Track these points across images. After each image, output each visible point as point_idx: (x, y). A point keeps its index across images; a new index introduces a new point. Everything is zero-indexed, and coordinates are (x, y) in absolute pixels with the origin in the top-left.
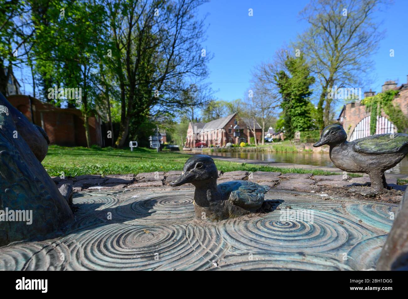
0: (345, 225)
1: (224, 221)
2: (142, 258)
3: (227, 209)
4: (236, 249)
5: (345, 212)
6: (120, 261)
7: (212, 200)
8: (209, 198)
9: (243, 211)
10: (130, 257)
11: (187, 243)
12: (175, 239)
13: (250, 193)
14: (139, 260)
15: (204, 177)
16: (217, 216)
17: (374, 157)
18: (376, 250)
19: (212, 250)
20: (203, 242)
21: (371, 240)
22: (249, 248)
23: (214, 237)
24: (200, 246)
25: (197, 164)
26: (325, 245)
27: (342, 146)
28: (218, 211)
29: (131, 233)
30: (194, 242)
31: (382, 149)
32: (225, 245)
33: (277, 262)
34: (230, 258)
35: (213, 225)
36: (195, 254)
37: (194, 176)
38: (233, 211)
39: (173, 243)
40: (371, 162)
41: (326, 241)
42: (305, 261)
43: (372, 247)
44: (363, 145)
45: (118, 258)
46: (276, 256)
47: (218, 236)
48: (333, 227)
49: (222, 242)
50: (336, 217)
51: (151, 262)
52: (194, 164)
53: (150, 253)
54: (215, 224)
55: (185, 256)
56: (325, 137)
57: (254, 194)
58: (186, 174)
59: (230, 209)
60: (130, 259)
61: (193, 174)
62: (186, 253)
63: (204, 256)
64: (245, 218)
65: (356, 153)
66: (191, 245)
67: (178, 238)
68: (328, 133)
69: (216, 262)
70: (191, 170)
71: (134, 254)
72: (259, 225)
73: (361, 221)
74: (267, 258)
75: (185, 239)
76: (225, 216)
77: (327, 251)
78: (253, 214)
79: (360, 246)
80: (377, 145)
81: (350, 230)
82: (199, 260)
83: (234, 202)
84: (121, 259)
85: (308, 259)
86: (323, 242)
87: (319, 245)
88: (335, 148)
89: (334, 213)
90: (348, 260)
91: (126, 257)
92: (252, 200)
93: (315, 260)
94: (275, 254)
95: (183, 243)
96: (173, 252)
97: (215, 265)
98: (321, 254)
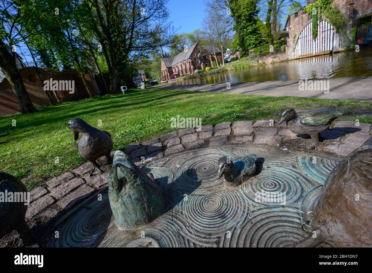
0: (299, 180)
1: (240, 186)
2: (219, 218)
3: (241, 180)
4: (255, 206)
5: (299, 166)
6: (211, 221)
7: (234, 178)
8: (232, 178)
9: (248, 177)
10: (214, 218)
11: (232, 205)
12: (225, 204)
13: (249, 167)
14: (219, 219)
15: (229, 170)
16: (237, 184)
17: (313, 127)
18: (313, 198)
19: (245, 208)
20: (238, 203)
21: (312, 192)
22: (260, 205)
23: (241, 199)
24: (238, 206)
25: (225, 165)
26: (292, 198)
27: (294, 121)
28: (237, 182)
29: (202, 202)
30: (234, 204)
31: (317, 123)
32: (248, 204)
33: (274, 213)
34: (254, 212)
35: (236, 190)
36: (239, 211)
37: (225, 171)
38: (243, 179)
39: (226, 207)
40: (311, 130)
41: (292, 195)
42: (285, 210)
43: (312, 196)
44: (306, 121)
45: (210, 219)
46: (273, 209)
47: (243, 199)
48: (294, 182)
49: (246, 202)
50: (294, 173)
51: (224, 219)
52: (224, 165)
53: (220, 214)
54: (237, 188)
55: (235, 214)
56: (283, 117)
57: (251, 167)
58: (221, 171)
59: (242, 179)
60: (215, 219)
61: (224, 170)
62: (235, 212)
63: (243, 213)
64: (249, 181)
65: (302, 125)
66: (234, 207)
67: (226, 203)
68: (285, 115)
69: (250, 216)
70: (223, 169)
71: (215, 216)
72: (258, 185)
73: (307, 175)
74: (269, 210)
75: (229, 203)
76: (240, 183)
77: (293, 203)
78: (252, 178)
79: (307, 197)
80: (314, 120)
81: (302, 184)
82: (242, 215)
83: (243, 176)
84: (211, 219)
85: (286, 209)
86: (291, 196)
87: (289, 199)
88: (290, 122)
89: (293, 169)
90: (302, 208)
91: (212, 218)
92: (251, 172)
93: (289, 209)
94: (272, 208)
95: (230, 206)
96: (229, 212)
97: (250, 217)
98: (290, 205)
